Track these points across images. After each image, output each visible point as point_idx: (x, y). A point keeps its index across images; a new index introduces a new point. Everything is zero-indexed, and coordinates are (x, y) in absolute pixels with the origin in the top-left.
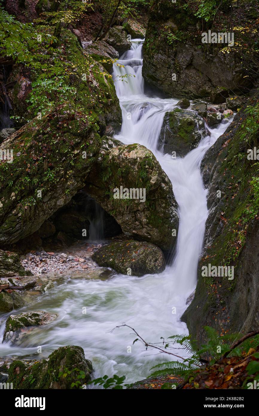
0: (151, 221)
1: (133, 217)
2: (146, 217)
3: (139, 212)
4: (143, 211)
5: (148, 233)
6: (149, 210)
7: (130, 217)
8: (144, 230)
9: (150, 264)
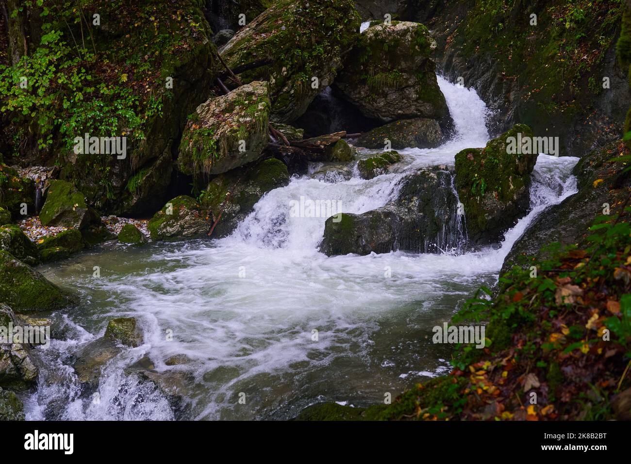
0: (422, 96)
1: (400, 95)
2: (417, 92)
3: (407, 88)
4: (413, 86)
5: (417, 110)
6: (419, 84)
7: (397, 94)
8: (413, 107)
9: (431, 136)
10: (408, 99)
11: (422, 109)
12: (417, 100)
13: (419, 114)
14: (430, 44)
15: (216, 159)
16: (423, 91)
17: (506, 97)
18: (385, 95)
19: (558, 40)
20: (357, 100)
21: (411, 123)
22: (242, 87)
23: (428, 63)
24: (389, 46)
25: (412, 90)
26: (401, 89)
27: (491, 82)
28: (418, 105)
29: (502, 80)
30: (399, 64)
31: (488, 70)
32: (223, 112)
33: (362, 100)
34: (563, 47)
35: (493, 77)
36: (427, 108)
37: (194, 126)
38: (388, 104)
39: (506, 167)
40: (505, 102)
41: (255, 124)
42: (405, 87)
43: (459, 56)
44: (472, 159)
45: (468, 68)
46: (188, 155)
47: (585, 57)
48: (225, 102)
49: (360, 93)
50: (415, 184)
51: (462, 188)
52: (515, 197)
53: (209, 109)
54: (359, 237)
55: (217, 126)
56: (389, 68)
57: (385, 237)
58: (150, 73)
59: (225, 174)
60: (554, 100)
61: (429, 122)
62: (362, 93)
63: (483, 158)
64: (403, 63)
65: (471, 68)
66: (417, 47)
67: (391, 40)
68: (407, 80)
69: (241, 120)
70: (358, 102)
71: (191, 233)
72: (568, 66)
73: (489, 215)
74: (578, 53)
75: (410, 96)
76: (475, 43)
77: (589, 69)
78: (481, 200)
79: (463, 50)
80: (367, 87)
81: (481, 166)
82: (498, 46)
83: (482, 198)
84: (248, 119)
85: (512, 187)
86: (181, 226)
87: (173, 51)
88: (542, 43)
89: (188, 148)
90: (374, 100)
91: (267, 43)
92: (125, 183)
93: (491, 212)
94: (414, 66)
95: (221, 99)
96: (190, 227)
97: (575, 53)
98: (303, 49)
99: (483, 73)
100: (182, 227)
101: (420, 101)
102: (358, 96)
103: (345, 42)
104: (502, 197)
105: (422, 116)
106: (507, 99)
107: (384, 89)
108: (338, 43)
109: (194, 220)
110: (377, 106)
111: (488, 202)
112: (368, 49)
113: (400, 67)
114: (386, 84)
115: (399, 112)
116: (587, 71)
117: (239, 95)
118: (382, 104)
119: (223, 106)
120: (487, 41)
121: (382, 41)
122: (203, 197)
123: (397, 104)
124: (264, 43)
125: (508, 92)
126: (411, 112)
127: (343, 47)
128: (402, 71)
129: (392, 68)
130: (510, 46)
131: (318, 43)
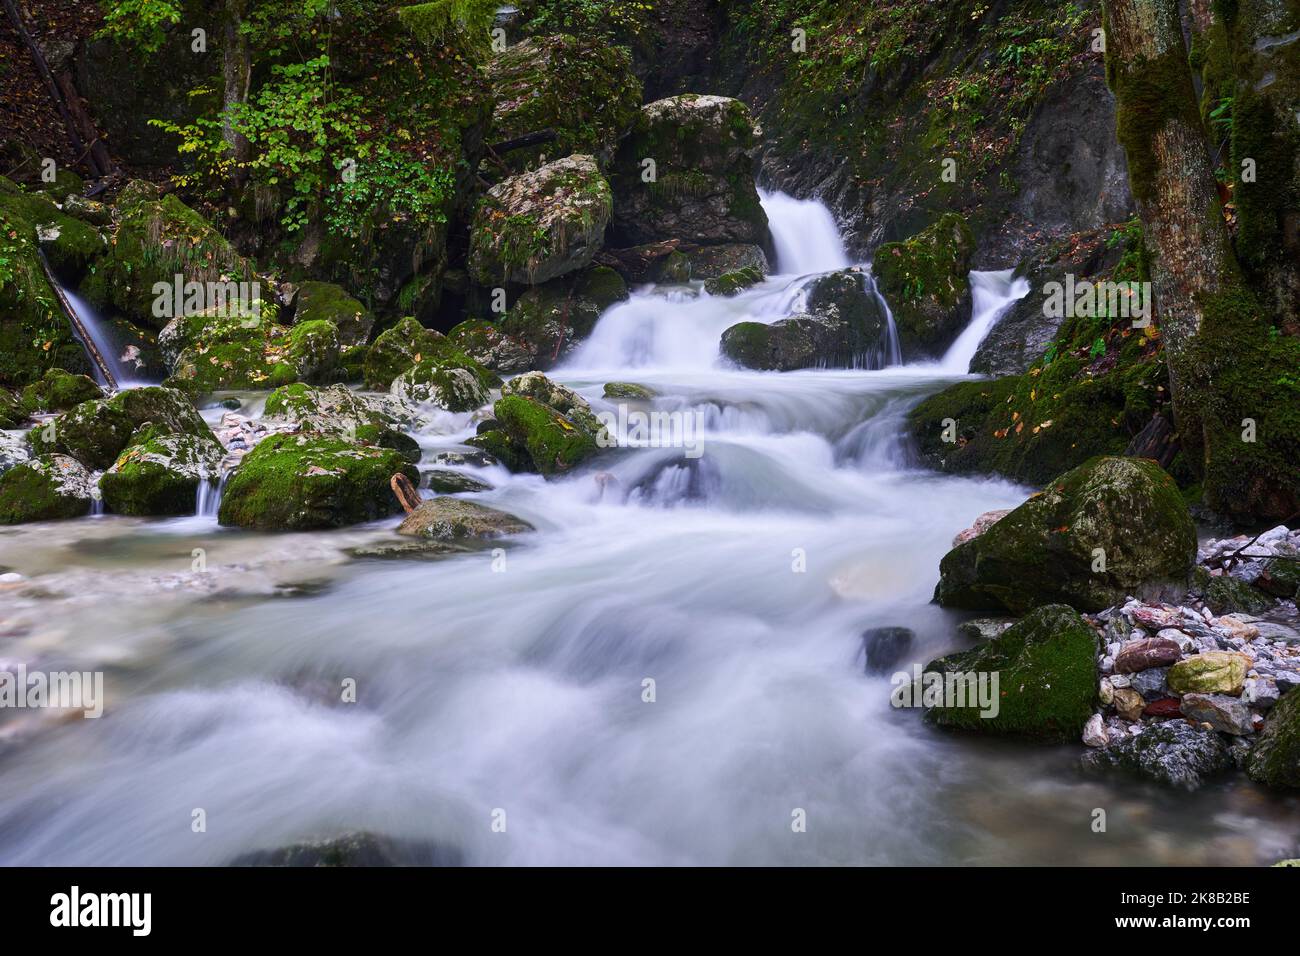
10: (714, 214)
11: (735, 230)
12: (728, 215)
13: (730, 237)
14: (753, 129)
15: (545, 256)
16: (737, 202)
17: (865, 210)
18: (677, 209)
19: (942, 127)
20: (626, 217)
21: (722, 251)
22: (560, 161)
23: (743, 160)
24: (685, 131)
25: (720, 200)
26: (703, 199)
27: (838, 190)
28: (729, 224)
29: (857, 186)
30: (701, 160)
31: (829, 174)
32: (541, 194)
33: (636, 217)
34: (954, 135)
35: (841, 182)
36: (744, 228)
37: (495, 214)
38: (683, 223)
39: (942, 265)
40: (866, 217)
41: (599, 208)
42: (710, 196)
43: (773, 155)
44: (899, 254)
45: (792, 173)
46: (490, 255)
47: (990, 147)
48: (538, 180)
49: (633, 206)
50: (829, 289)
51: (890, 292)
52: (958, 301)
53: (513, 191)
54: (775, 350)
55: (538, 213)
56: (684, 166)
57: (809, 349)
58: (423, 133)
59: (543, 285)
60: (950, 205)
61: (752, 249)
62: (638, 206)
63: (913, 254)
64: (707, 158)
65: (796, 172)
66: (732, 133)
67: (689, 123)
68: (713, 184)
69: (576, 202)
70: (628, 221)
71: (509, 366)
72: (966, 159)
73: (932, 322)
74: (977, 142)
75: (718, 210)
76: (800, 135)
77: (998, 162)
78: (917, 304)
79: (778, 146)
80: (645, 197)
81: (913, 262)
82: (843, 138)
83: (918, 301)
84: (587, 202)
85: (953, 289)
86: (494, 354)
87: (455, 104)
88: (918, 131)
89: (492, 243)
90: (657, 217)
91: (518, 114)
92: (396, 296)
93: (933, 319)
94: (726, 162)
95: (531, 177)
96: (508, 357)
97: (971, 143)
98: (569, 129)
99: (822, 179)
100: (497, 356)
101: (733, 218)
102: (629, 211)
103: (624, 122)
104: (943, 300)
105: (737, 240)
106: (868, 213)
107: (677, 198)
108: (614, 122)
109: (513, 346)
110: (664, 227)
111: (927, 306)
112: (651, 135)
113: (701, 165)
114: (680, 191)
115: (699, 235)
116: (996, 165)
117: (556, 172)
118: (672, 222)
119: (537, 187)
120: (822, 132)
121: (675, 124)
122: (505, 321)
123: (697, 222)
124: (514, 115)
125: (868, 202)
126: (717, 235)
127: (619, 130)
128: (706, 170)
129: (690, 167)
130: (863, 137)
131: (587, 120)
